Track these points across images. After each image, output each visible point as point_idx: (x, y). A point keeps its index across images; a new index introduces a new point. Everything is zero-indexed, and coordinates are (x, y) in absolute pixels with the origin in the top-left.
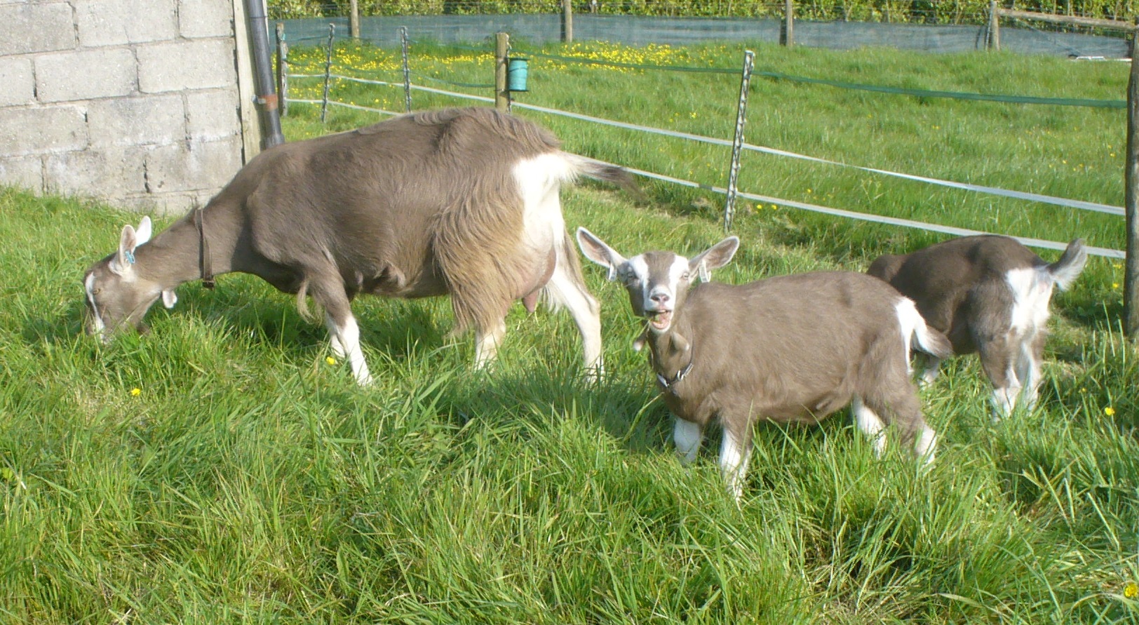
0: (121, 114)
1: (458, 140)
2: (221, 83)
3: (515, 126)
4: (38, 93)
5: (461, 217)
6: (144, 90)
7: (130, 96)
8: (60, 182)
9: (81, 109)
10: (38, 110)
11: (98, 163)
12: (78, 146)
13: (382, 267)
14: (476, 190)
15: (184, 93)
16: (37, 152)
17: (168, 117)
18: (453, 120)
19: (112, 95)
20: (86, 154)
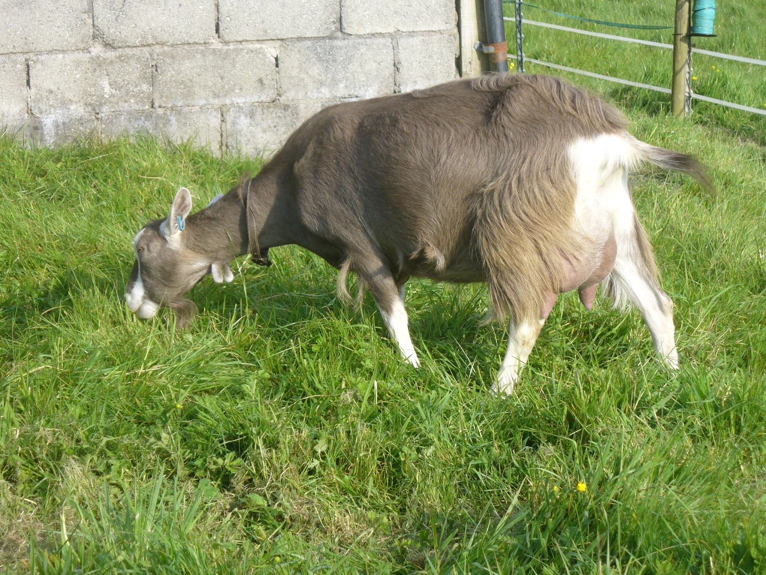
0: (320, 60)
1: (510, 109)
2: (439, 25)
3: (578, 101)
4: (221, 28)
5: (506, 194)
6: (347, 31)
7: (331, 37)
8: (243, 140)
9: (271, 51)
10: (220, 51)
11: (288, 119)
12: (266, 96)
13: (420, 248)
14: (525, 166)
15: (395, 36)
16: (217, 102)
17: (374, 65)
18: (510, 88)
19: (309, 35)
20: (276, 106)
